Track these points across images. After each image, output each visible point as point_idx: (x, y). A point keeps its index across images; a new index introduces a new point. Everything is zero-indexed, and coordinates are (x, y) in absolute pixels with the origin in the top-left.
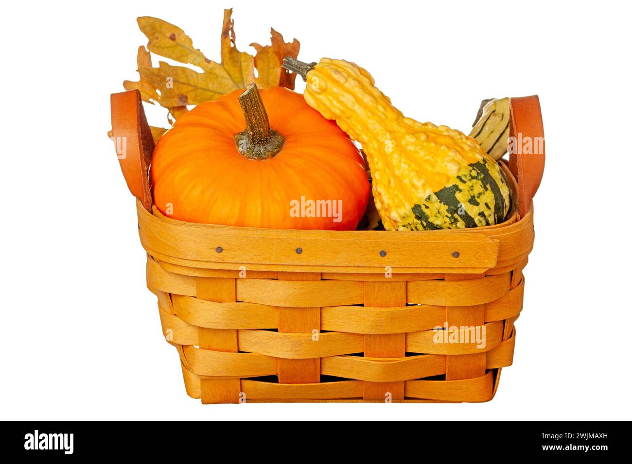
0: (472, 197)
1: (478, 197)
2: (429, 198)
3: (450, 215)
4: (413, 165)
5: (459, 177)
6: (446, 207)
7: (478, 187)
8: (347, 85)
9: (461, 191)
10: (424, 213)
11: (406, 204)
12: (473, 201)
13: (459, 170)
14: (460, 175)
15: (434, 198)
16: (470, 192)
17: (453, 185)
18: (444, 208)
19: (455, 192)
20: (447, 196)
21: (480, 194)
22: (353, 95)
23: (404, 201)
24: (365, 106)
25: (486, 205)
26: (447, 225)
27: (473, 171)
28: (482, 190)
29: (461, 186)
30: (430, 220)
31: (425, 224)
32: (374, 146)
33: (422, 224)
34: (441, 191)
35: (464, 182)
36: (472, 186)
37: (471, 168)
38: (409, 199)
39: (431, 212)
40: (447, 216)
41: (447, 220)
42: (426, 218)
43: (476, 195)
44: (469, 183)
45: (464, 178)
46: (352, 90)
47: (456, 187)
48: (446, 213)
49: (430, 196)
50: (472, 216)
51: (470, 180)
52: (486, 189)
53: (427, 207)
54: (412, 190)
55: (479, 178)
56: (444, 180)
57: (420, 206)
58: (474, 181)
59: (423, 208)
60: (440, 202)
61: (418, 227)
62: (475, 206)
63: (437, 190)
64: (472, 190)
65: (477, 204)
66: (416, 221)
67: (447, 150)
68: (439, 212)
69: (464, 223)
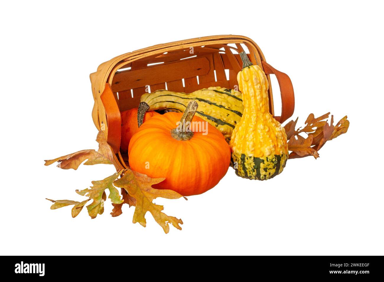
0: (266, 168)
1: (268, 169)
2: (250, 157)
3: (253, 168)
4: (255, 139)
5: (267, 158)
6: (254, 165)
7: (271, 166)
8: (255, 87)
9: (264, 163)
10: (245, 160)
11: (241, 150)
12: (265, 170)
13: (269, 155)
14: (268, 157)
15: (252, 158)
16: (267, 166)
17: (263, 160)
18: (253, 164)
19: (261, 162)
20: (257, 161)
21: (270, 169)
22: (255, 92)
23: (241, 148)
24: (256, 100)
25: (270, 173)
26: (250, 170)
27: (274, 159)
28: (272, 167)
29: (265, 162)
30: (245, 164)
31: (242, 163)
32: (247, 117)
33: (241, 162)
34: (257, 158)
35: (268, 161)
36: (269, 164)
37: (274, 157)
38: (244, 150)
39: (248, 161)
40: (252, 167)
41: (251, 169)
42: (244, 162)
43: (268, 168)
44: (269, 163)
45: (268, 160)
46: (256, 90)
47: (263, 161)
48: (252, 166)
49: (251, 157)
50: (261, 174)
51: (270, 162)
52: (274, 168)
53: (247, 159)
54: (247, 148)
55: (275, 163)
56: (261, 155)
57: (245, 156)
58: (272, 163)
59: (246, 158)
60: (253, 162)
61: (239, 161)
62: (265, 172)
63: (256, 157)
64: (268, 166)
65: (266, 171)
66: (240, 159)
67: (271, 143)
68: (250, 164)
69: (256, 174)
